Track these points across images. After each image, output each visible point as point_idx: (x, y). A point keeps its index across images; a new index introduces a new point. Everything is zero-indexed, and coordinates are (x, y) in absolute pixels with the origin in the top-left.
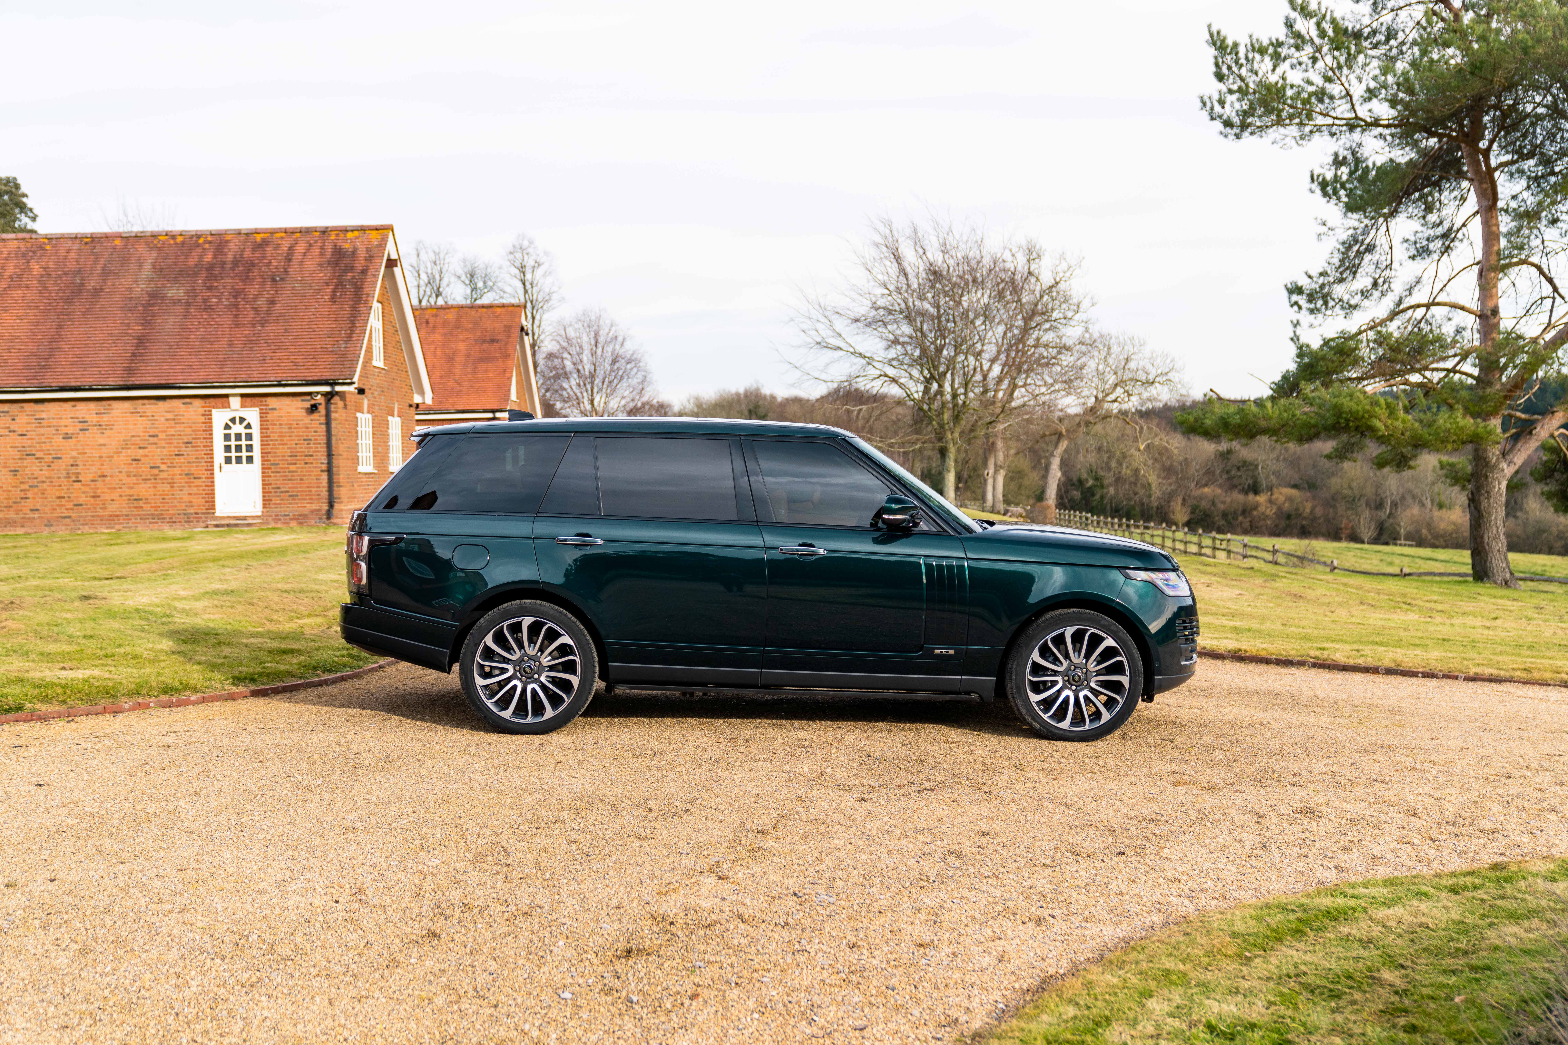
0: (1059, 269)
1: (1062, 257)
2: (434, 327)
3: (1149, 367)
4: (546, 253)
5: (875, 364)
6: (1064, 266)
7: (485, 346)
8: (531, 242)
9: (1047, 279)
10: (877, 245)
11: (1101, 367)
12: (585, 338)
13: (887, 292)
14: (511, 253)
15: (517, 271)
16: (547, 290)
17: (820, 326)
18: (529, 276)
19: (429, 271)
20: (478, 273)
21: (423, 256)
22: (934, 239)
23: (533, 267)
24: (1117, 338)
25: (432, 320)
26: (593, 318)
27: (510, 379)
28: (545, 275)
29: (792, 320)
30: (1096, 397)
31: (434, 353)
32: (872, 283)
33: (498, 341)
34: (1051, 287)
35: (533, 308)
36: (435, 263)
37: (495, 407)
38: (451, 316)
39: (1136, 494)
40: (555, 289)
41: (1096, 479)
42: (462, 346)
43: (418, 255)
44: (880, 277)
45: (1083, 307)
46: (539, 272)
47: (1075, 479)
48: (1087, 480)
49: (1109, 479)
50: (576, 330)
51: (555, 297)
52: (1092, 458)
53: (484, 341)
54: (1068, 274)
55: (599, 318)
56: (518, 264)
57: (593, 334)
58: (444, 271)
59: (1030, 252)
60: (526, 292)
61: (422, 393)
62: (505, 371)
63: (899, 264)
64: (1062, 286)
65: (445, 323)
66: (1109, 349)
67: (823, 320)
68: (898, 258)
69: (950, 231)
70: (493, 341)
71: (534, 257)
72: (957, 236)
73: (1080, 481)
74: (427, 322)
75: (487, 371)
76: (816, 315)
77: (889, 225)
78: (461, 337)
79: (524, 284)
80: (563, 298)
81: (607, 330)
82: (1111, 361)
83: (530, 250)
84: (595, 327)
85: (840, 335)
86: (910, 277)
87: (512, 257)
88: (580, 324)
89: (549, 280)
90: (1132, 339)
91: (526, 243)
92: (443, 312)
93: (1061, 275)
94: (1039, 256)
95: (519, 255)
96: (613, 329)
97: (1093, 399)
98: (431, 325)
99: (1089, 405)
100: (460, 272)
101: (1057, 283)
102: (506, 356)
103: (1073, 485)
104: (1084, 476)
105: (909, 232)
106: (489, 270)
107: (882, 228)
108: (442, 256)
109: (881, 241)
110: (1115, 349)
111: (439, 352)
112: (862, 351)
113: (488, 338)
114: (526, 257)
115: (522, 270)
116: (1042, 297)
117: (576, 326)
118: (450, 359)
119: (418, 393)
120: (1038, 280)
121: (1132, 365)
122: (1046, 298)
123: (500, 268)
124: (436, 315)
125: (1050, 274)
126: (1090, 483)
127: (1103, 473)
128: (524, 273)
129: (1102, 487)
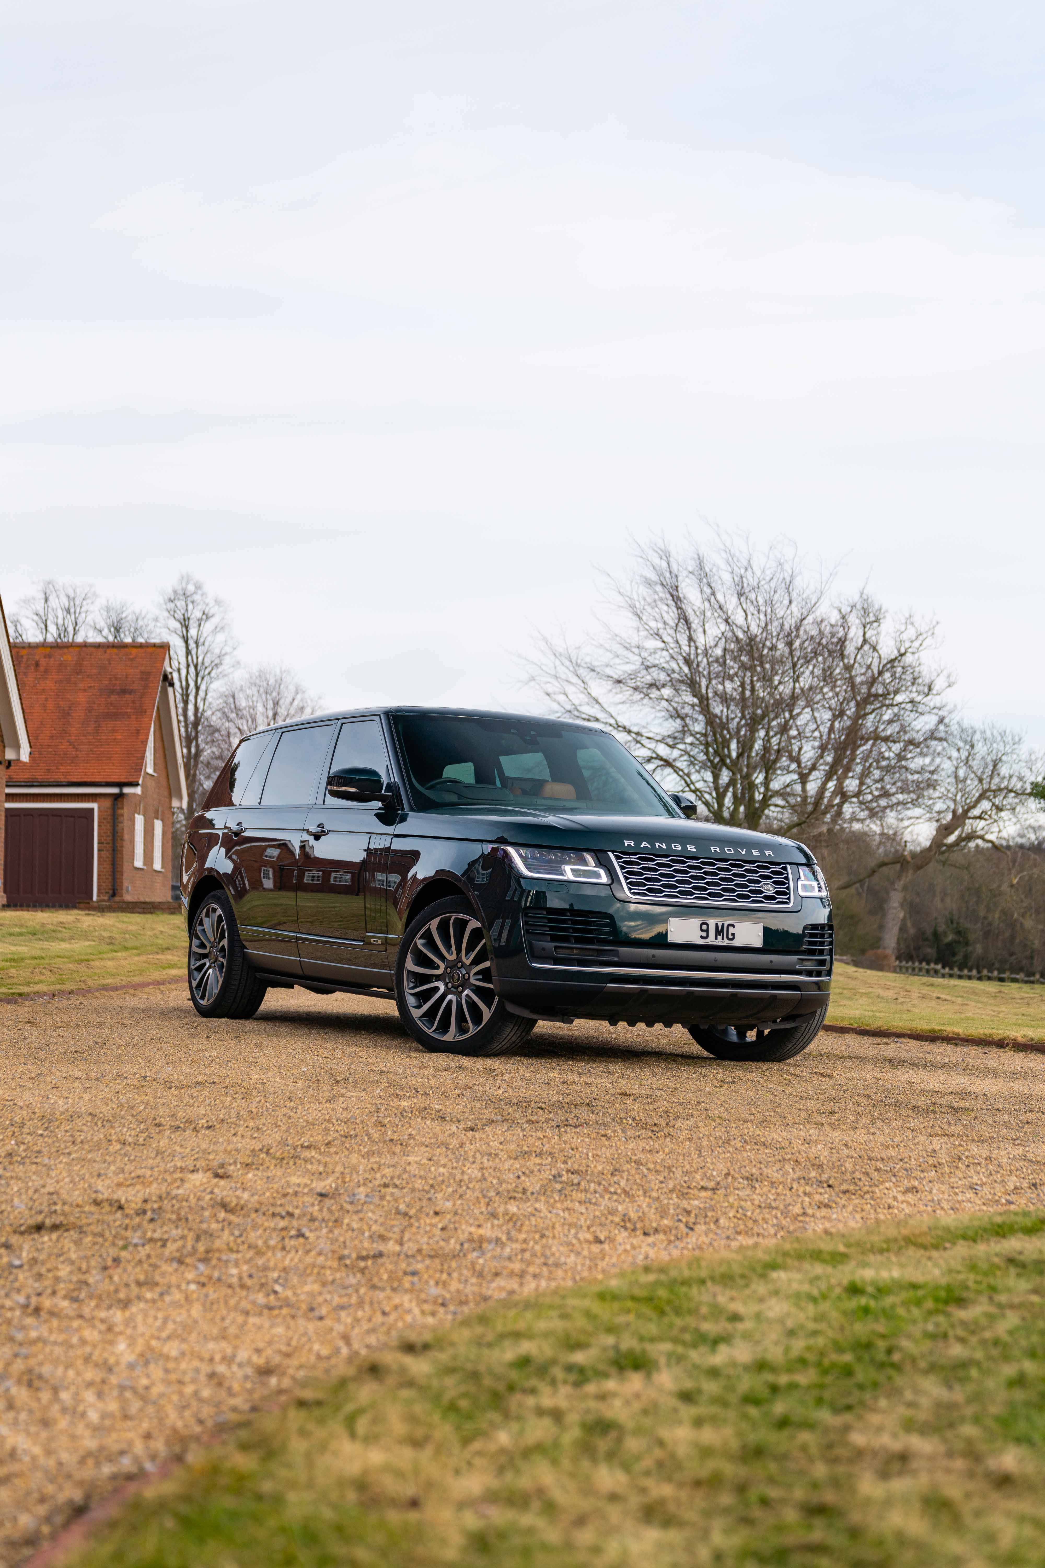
0: (904, 636)
1: (909, 621)
2: (46, 671)
3: (1026, 773)
4: (218, 602)
5: (645, 742)
6: (911, 633)
7: (114, 698)
8: (198, 587)
9: (887, 650)
10: (649, 583)
11: (961, 773)
12: (260, 708)
13: (662, 645)
14: (171, 601)
15: (178, 625)
16: (217, 651)
17: (570, 689)
18: (193, 632)
19: (60, 622)
20: (125, 626)
21: (53, 602)
22: (727, 577)
23: (200, 620)
24: (983, 732)
25: (43, 662)
26: (272, 681)
27: (145, 742)
28: (216, 630)
29: (533, 679)
30: (954, 812)
31: (44, 706)
32: (643, 633)
33: (130, 692)
34: (892, 661)
35: (197, 674)
36: (68, 612)
37: (123, 779)
38: (69, 657)
39: (1012, 954)
40: (227, 649)
41: (958, 933)
42: (82, 698)
43: (46, 600)
44: (653, 624)
45: (936, 688)
46: (207, 627)
47: (929, 932)
48: (945, 933)
49: (975, 931)
50: (247, 697)
51: (227, 660)
52: (952, 904)
53: (112, 692)
54: (916, 644)
55: (280, 682)
56: (179, 615)
57: (270, 705)
58: (80, 621)
59: (866, 611)
60: (188, 652)
61: (17, 746)
62: (138, 732)
63: (678, 608)
64: (908, 659)
65: (62, 666)
66: (972, 746)
67: (574, 680)
68: (677, 599)
69: (748, 567)
70: (124, 691)
71: (201, 607)
72: (758, 573)
73: (936, 934)
74: (37, 664)
75: (114, 731)
76: (565, 672)
77: (666, 556)
78: (81, 685)
79: (186, 642)
80: (239, 663)
81: (289, 699)
82: (975, 764)
83: (197, 597)
84: (274, 694)
85: (597, 702)
86: (694, 626)
87: (172, 605)
88: (255, 689)
89: (220, 637)
90: (1003, 734)
91: (191, 588)
92: (59, 651)
93: (907, 644)
94: (877, 620)
95: (181, 604)
96: (299, 697)
97: (949, 816)
98: (42, 669)
99: (944, 822)
100: (102, 624)
101: (902, 655)
102: (141, 712)
103: (927, 939)
104: (942, 928)
105: (692, 565)
106: (140, 623)
107: (656, 561)
108: (77, 603)
109: (654, 577)
110: (981, 749)
111: (50, 705)
112: (627, 724)
113: (117, 688)
114: (190, 607)
115: (185, 623)
116: (880, 673)
117: (249, 692)
118: (65, 714)
119: (12, 746)
120: (875, 649)
121: (1004, 770)
122: (887, 676)
123: (156, 620)
124: (49, 656)
125: (892, 643)
126: (950, 937)
127: (968, 925)
128: (187, 628)
129: (967, 944)
